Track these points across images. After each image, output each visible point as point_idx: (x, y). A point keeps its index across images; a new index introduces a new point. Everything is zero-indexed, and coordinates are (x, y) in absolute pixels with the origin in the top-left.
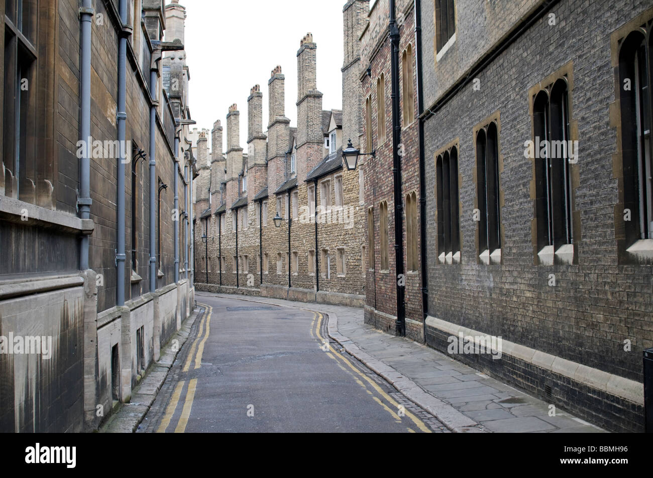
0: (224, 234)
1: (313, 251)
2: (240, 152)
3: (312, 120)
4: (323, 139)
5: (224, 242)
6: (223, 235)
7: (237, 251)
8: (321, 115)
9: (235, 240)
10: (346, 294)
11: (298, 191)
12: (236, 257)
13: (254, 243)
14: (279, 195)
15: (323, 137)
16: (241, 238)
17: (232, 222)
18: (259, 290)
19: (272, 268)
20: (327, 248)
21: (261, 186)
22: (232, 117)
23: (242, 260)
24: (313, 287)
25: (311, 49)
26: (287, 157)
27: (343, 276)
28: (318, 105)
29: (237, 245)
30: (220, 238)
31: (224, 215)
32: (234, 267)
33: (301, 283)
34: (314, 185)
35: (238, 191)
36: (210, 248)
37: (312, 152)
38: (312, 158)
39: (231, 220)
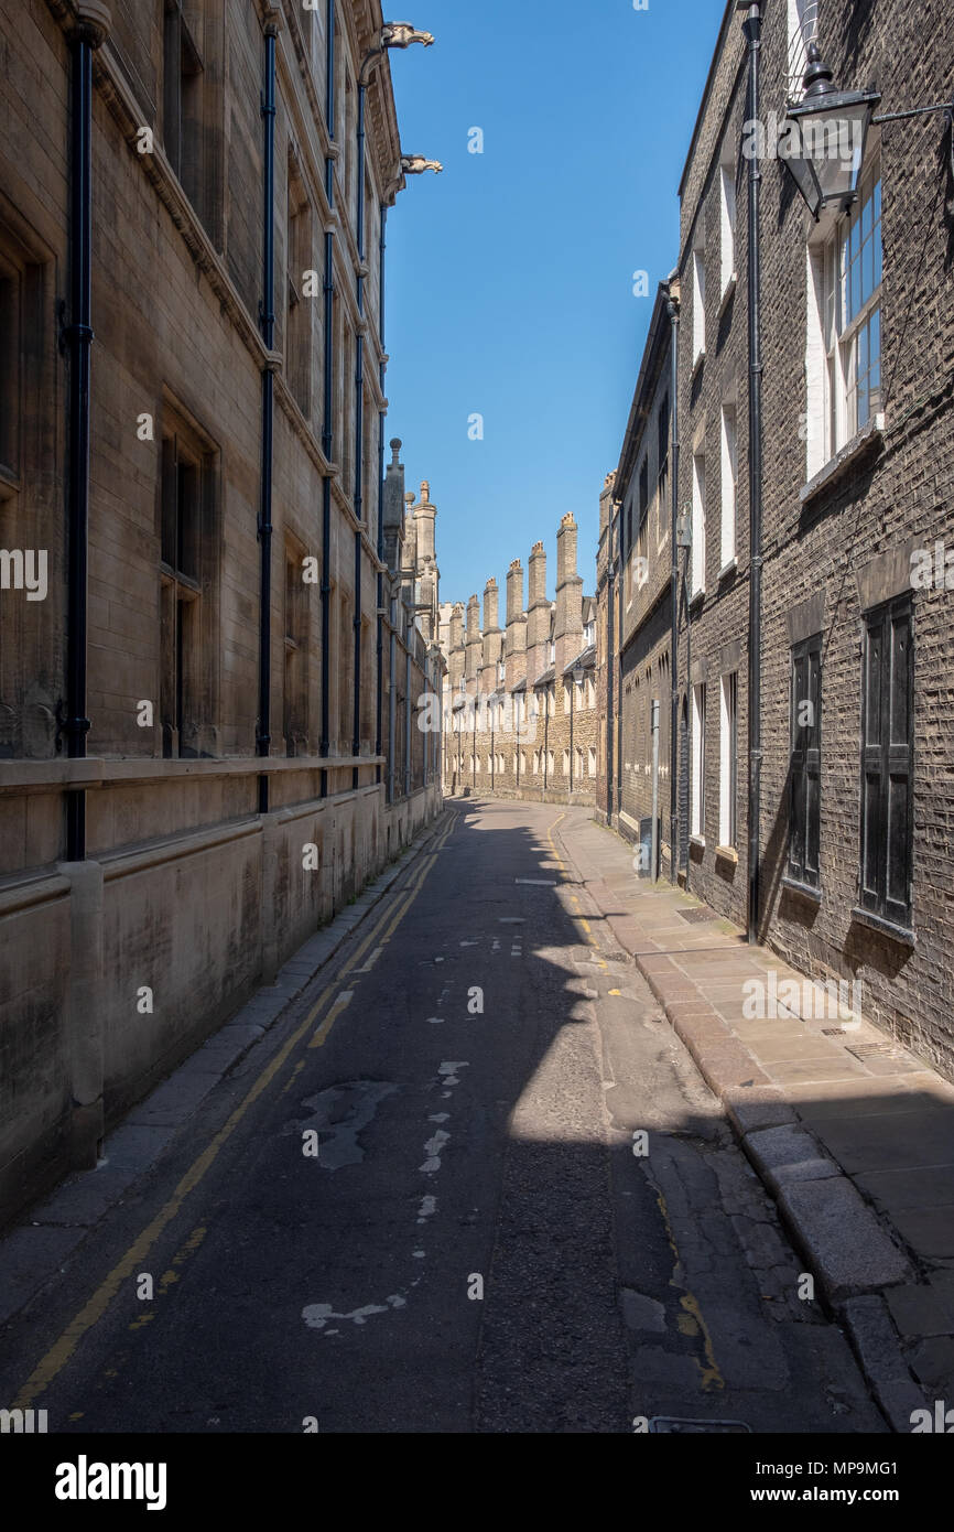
1: (568, 750)
2: (498, 634)
5: (478, 737)
8: (580, 603)
11: (555, 686)
12: (492, 756)
13: (511, 741)
18: (515, 792)
19: (529, 767)
20: (581, 748)
21: (520, 676)
22: (490, 594)
23: (498, 758)
24: (567, 788)
26: (547, 645)
28: (577, 592)
29: (493, 741)
32: (490, 767)
33: (557, 784)
34: (570, 680)
35: (495, 680)
36: (463, 745)
37: (570, 644)
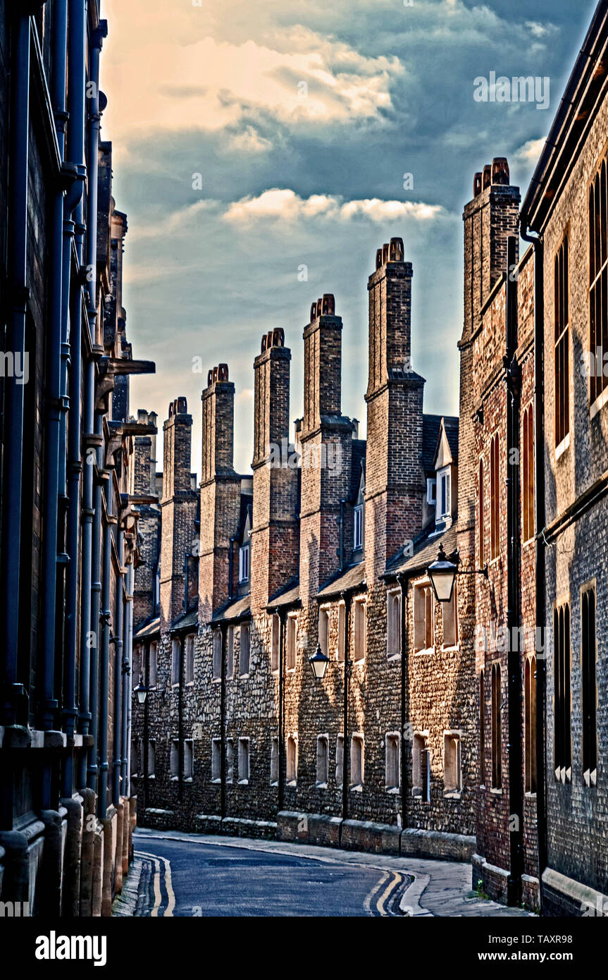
0: (191, 684)
1: (396, 737)
2: (234, 485)
3: (398, 439)
4: (422, 482)
5: (190, 703)
6: (188, 688)
7: (223, 728)
8: (419, 429)
9: (219, 701)
10: (461, 836)
11: (366, 597)
12: (220, 744)
13: (264, 712)
14: (325, 602)
15: (423, 477)
16: (233, 697)
17: (211, 656)
18: (275, 825)
19: (307, 774)
20: (426, 733)
21: (284, 575)
23: (235, 750)
24: (395, 819)
25: (400, 277)
26: (345, 512)
27: (457, 796)
28: (413, 405)
29: (223, 712)
30: (180, 694)
31: (192, 637)
32: (214, 768)
33: (369, 809)
34: (400, 588)
35: (227, 581)
36: (155, 717)
37: (399, 513)
38: (398, 526)
39: (209, 651)
